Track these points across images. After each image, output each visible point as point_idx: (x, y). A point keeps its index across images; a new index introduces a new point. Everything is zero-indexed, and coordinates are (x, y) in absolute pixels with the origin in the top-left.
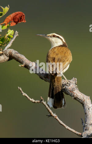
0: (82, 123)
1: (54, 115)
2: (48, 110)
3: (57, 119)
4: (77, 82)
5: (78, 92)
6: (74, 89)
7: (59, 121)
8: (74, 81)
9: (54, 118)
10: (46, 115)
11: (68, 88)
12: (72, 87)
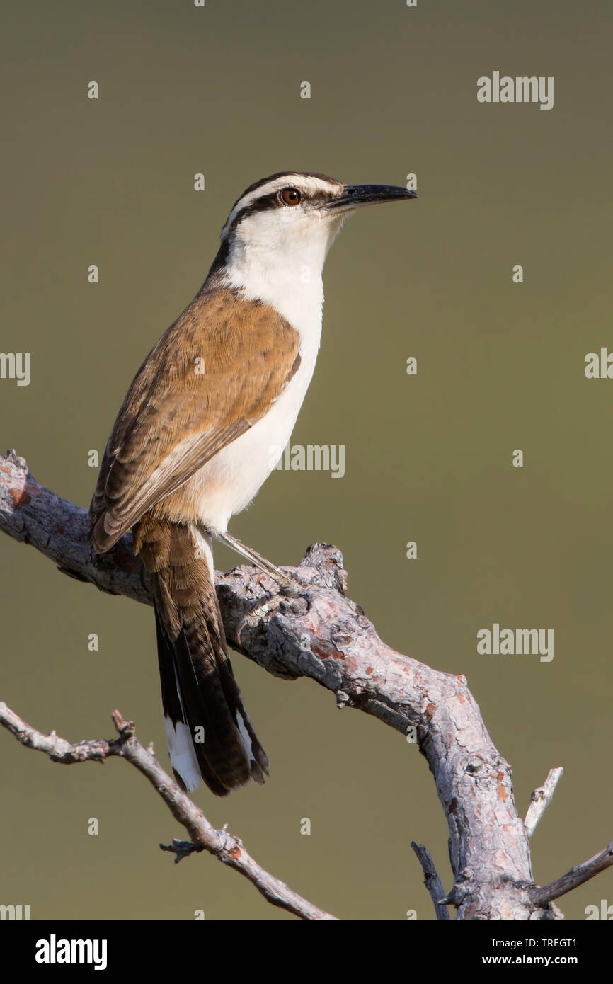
0: (429, 876)
1: (222, 839)
2: (176, 811)
3: (242, 870)
4: (347, 574)
5: (377, 653)
6: (345, 629)
7: (259, 880)
8: (326, 572)
9: (223, 859)
10: (163, 847)
11: (296, 629)
12: (324, 616)
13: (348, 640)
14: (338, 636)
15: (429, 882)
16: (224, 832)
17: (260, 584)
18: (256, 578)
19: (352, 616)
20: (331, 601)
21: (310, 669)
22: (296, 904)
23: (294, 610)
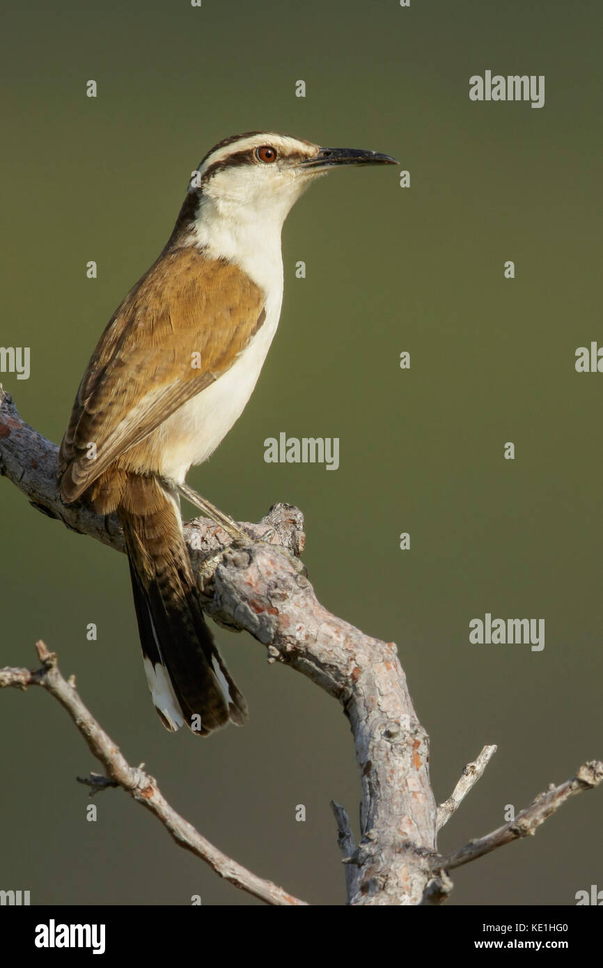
0: (342, 835)
1: (137, 778)
2: (92, 744)
3: (153, 810)
4: (304, 536)
5: (311, 613)
6: (282, 586)
7: (169, 821)
8: (282, 531)
9: (136, 797)
10: (79, 779)
11: (235, 581)
12: (264, 572)
13: (284, 597)
14: (276, 591)
15: (342, 841)
16: (139, 770)
17: (216, 536)
18: (212, 530)
19: (292, 574)
20: (272, 558)
21: (245, 622)
22: (201, 847)
23: (236, 563)
